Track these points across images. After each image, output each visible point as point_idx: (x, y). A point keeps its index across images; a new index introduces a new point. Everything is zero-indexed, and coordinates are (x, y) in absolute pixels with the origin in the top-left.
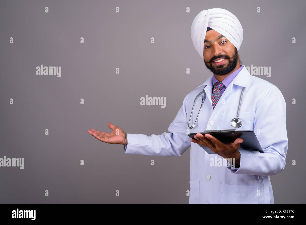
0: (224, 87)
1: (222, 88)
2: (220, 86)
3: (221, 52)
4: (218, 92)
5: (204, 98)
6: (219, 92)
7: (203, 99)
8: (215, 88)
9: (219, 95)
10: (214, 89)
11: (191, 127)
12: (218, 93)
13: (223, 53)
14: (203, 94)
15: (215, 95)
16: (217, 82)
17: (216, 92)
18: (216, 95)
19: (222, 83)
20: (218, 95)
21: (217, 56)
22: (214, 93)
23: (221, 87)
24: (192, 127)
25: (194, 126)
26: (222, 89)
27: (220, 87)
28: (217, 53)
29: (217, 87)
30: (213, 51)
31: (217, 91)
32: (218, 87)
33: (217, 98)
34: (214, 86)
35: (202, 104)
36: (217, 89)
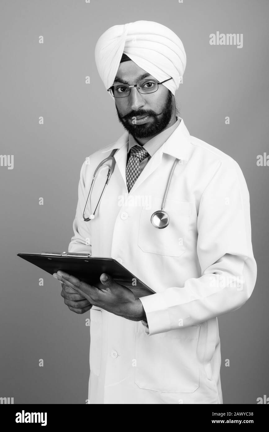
0: (148, 156)
1: (144, 157)
2: (140, 154)
3: (143, 104)
4: (136, 165)
5: (112, 169)
6: (138, 164)
7: (109, 171)
8: (132, 156)
9: (138, 169)
10: (130, 159)
11: (88, 218)
12: (136, 167)
13: (146, 108)
14: (110, 162)
15: (131, 169)
16: (136, 146)
17: (133, 164)
18: (133, 169)
19: (144, 150)
20: (136, 169)
21: (137, 111)
22: (130, 166)
23: (142, 156)
24: (90, 220)
25: (92, 217)
26: (143, 159)
27: (140, 157)
28: (137, 104)
29: (135, 156)
30: (130, 101)
31: (135, 162)
32: (138, 156)
33: (134, 174)
34: (130, 152)
35: (108, 179)
36: (135, 159)
